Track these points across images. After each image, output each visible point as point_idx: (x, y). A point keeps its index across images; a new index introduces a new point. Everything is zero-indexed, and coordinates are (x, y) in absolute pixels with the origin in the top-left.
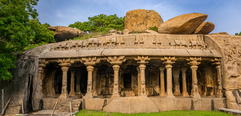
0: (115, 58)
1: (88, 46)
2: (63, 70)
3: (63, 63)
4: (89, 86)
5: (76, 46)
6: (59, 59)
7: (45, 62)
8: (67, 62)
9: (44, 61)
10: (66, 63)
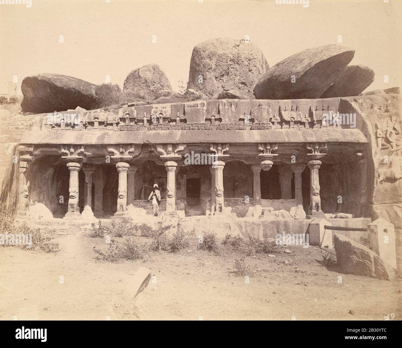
0: (170, 149)
1: (117, 124)
2: (70, 168)
3: (71, 155)
4: (120, 198)
5: (93, 122)
6: (61, 147)
7: (33, 150)
8: (79, 154)
9: (31, 149)
10: (77, 155)
